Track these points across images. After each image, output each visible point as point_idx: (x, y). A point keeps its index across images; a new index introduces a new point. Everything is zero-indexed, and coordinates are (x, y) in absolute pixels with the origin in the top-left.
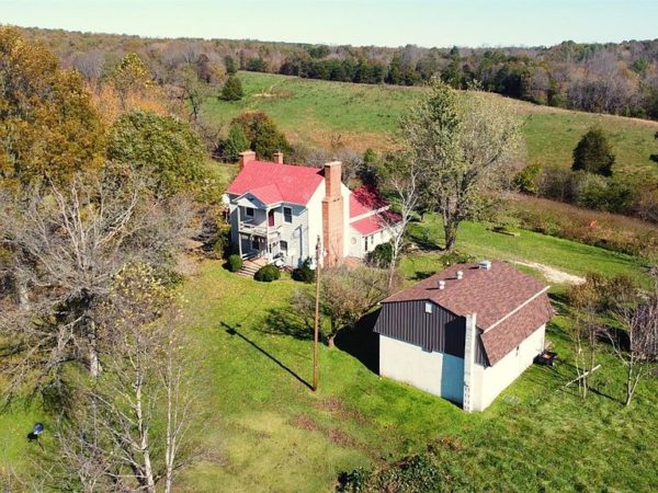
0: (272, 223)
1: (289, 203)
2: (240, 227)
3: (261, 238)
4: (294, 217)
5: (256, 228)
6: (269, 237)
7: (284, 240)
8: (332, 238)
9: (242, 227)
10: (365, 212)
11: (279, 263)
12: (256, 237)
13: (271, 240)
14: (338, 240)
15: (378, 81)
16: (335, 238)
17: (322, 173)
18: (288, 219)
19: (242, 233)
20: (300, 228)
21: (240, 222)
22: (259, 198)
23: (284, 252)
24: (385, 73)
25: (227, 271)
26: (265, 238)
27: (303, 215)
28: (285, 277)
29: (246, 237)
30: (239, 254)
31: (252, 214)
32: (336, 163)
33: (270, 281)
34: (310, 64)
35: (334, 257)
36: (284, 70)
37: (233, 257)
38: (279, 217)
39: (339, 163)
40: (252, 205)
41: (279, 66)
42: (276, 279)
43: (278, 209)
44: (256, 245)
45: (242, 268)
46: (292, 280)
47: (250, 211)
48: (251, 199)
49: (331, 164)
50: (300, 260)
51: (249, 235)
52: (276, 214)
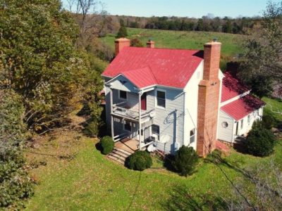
0: (144, 107)
1: (163, 87)
2: (112, 109)
3: (133, 122)
4: (167, 101)
5: (128, 111)
6: (141, 122)
7: (156, 124)
8: (207, 124)
9: (114, 110)
10: (234, 96)
11: (151, 149)
12: (128, 121)
13: (143, 125)
14: (212, 126)
15: (192, 30)
16: (210, 123)
17: (200, 54)
18: (162, 102)
19: (114, 116)
20: (174, 113)
21: (112, 105)
22: (132, 80)
23: (155, 136)
24: (195, 26)
25: (99, 152)
26: (137, 123)
27: (178, 99)
28: (157, 164)
29: (119, 121)
30: (111, 136)
31: (125, 97)
32: (216, 43)
33: (141, 170)
34: (159, 23)
35: (208, 144)
36: (147, 27)
37: (106, 139)
38: (152, 101)
39: (219, 43)
40: (124, 88)
41: (144, 25)
42: (148, 167)
43: (151, 93)
44: (128, 128)
45: (113, 151)
46: (165, 170)
47: (123, 94)
48: (124, 82)
49: (213, 43)
50: (173, 146)
51: (121, 118)
52: (149, 98)
